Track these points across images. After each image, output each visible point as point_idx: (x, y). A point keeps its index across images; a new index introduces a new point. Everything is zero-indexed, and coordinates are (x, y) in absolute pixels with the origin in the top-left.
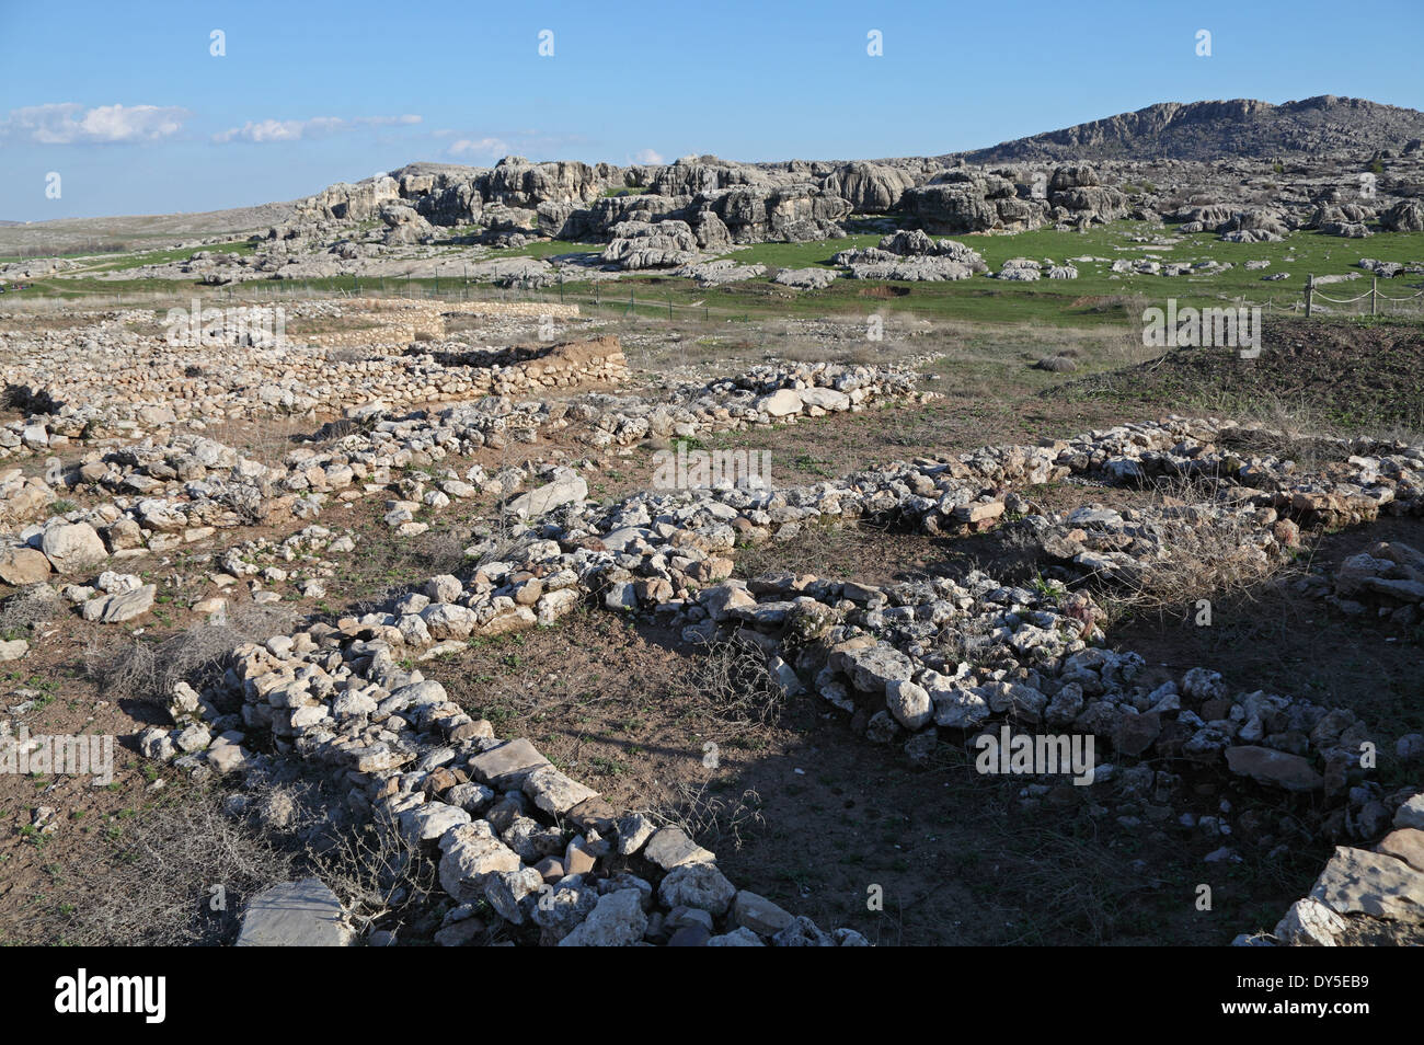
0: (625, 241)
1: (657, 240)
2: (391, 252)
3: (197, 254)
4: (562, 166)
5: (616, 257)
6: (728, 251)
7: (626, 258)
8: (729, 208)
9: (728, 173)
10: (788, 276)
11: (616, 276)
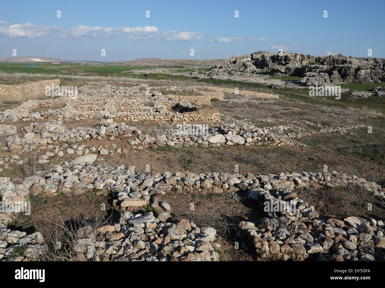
0: (308, 78)
1: (318, 78)
2: (244, 75)
3: (194, 71)
4: (296, 54)
5: (304, 82)
6: (340, 83)
7: (307, 83)
8: (343, 70)
9: (346, 60)
10: (355, 93)
11: (303, 87)
